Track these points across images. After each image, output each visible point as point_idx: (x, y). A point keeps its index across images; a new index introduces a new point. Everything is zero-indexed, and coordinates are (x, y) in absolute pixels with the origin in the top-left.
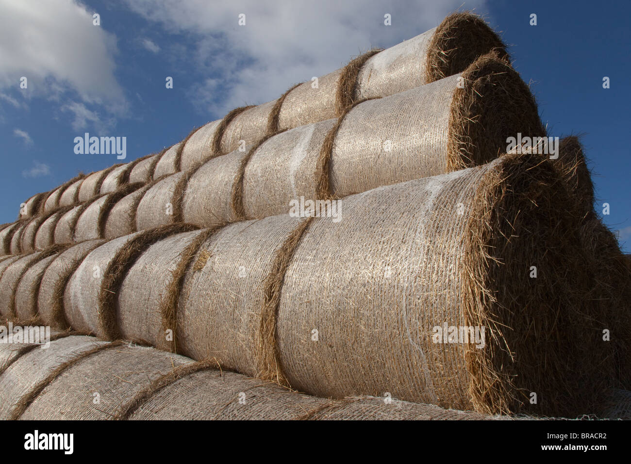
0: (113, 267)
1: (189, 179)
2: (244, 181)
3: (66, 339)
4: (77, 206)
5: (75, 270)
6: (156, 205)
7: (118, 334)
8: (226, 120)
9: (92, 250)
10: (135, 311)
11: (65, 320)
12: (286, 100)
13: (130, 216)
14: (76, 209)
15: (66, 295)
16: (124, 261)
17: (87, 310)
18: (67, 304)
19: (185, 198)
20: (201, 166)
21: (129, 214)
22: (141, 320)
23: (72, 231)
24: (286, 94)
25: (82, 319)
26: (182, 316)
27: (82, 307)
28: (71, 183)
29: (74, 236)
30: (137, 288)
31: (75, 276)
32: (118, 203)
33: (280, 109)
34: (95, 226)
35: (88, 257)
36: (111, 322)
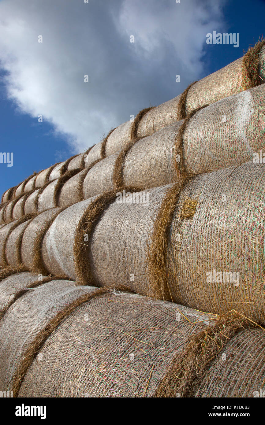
0: (83, 224)
1: (126, 155)
2: (185, 146)
3: (49, 283)
4: (37, 190)
5: (48, 229)
6: (99, 178)
7: (93, 279)
8: (139, 117)
9: (59, 213)
10: (110, 260)
11: (44, 268)
12: (189, 93)
13: (79, 189)
14: (37, 192)
15: (43, 249)
16: (92, 218)
17: (62, 260)
18: (45, 255)
19: (125, 169)
20: (134, 145)
21: (78, 188)
22: (117, 268)
23: (36, 205)
24: (188, 89)
25: (59, 266)
26: (173, 265)
27: (57, 257)
28: (30, 179)
29: (38, 208)
30: (110, 240)
31: (49, 234)
32: (66, 183)
33: (186, 99)
34: (52, 199)
35: (57, 219)
36: (86, 269)
